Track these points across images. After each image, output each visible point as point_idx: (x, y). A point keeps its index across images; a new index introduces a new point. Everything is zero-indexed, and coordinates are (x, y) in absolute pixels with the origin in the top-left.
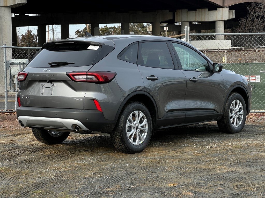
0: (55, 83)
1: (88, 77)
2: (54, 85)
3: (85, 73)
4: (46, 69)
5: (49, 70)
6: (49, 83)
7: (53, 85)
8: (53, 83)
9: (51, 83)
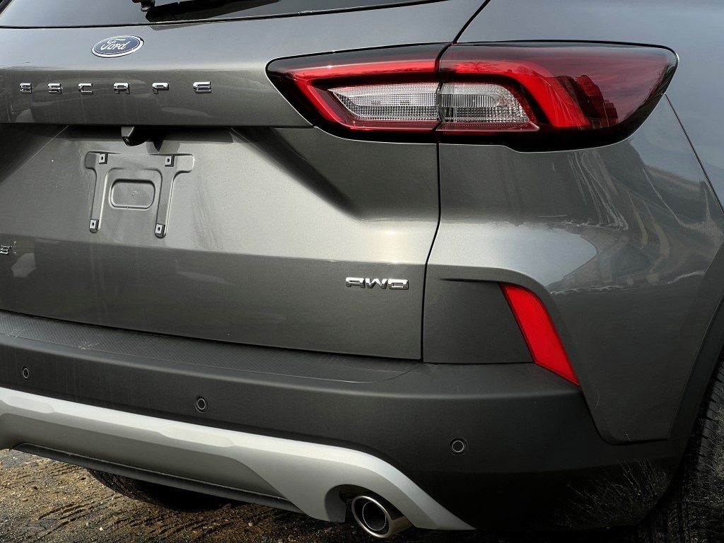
0: (184, 146)
1: (449, 97)
2: (181, 164)
3: (429, 64)
4: (113, 38)
5: (134, 44)
6: (143, 149)
7: (166, 160)
8: (168, 145)
9: (158, 145)
